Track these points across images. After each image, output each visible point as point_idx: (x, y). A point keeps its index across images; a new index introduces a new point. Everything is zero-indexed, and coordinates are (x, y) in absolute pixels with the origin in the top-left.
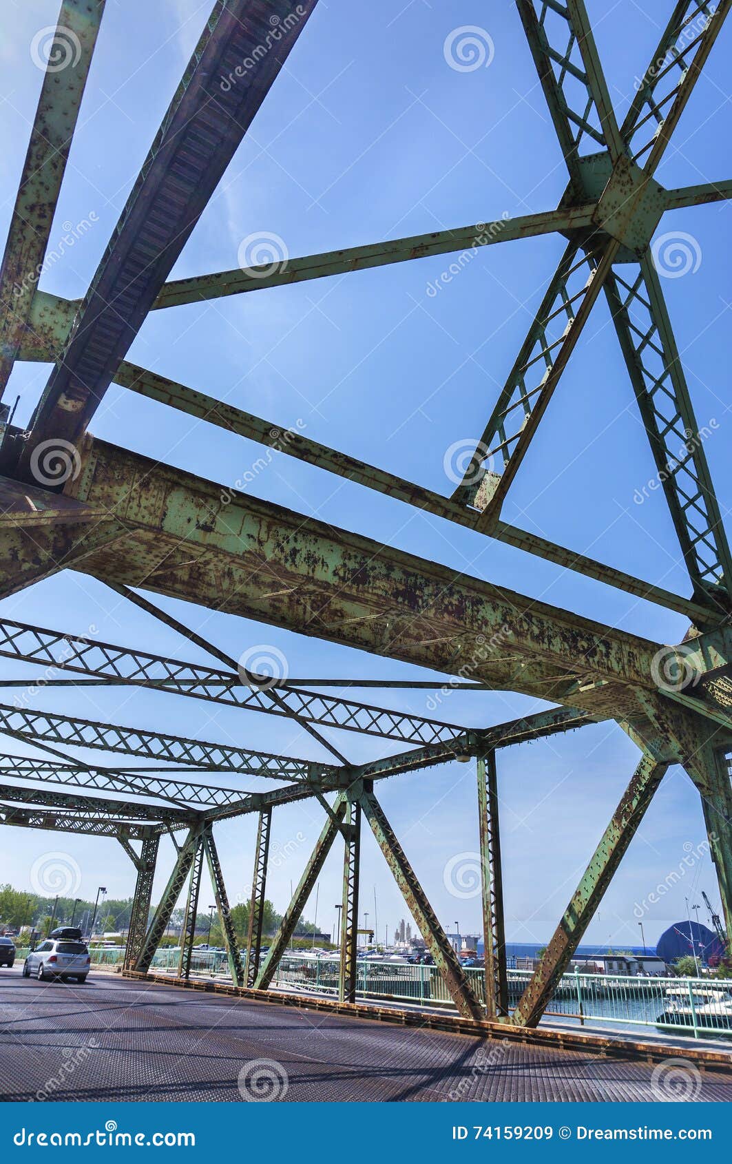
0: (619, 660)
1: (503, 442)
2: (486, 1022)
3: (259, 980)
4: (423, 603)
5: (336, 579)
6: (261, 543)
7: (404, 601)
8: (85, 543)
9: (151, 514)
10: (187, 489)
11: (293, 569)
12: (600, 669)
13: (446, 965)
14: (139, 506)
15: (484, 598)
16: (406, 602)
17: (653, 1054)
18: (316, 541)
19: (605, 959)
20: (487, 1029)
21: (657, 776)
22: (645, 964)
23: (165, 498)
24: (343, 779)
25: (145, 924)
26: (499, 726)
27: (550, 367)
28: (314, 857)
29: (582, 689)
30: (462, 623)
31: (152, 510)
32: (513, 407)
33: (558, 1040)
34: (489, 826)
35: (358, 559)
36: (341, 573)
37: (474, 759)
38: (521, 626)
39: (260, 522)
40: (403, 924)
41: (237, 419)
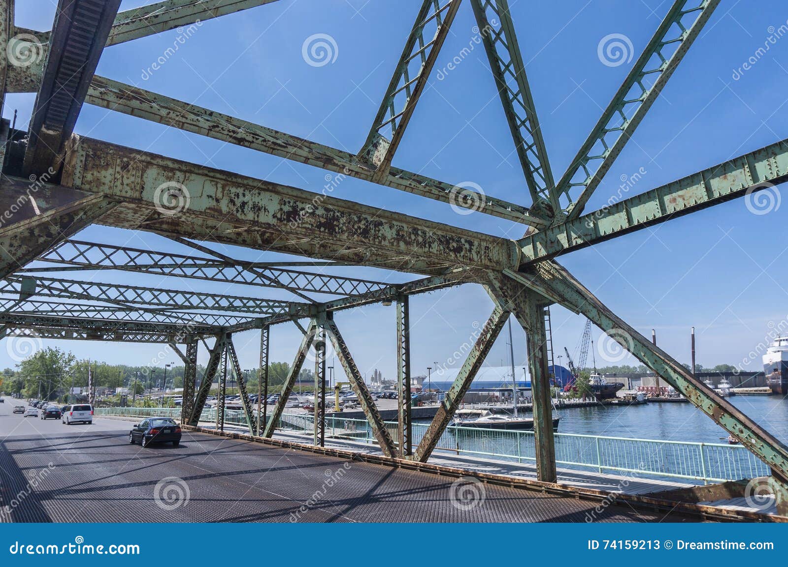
0: (478, 253)
1: (393, 117)
2: (397, 459)
3: (266, 432)
4: (339, 229)
5: (275, 220)
6: (217, 200)
7: (325, 230)
8: (84, 217)
9: (132, 189)
10: (158, 166)
11: (243, 217)
12: (465, 260)
13: (376, 426)
14: (122, 184)
15: (384, 221)
16: (327, 231)
17: (487, 478)
18: (259, 194)
19: (500, 391)
20: (398, 463)
21: (503, 319)
22: (525, 392)
23: (142, 175)
24: (313, 311)
25: (193, 396)
26: (410, 283)
27: (424, 63)
28: (297, 359)
29: (455, 271)
30: (366, 241)
31: (133, 186)
32: (399, 91)
33: (437, 470)
34: (404, 345)
35: (291, 204)
36: (279, 216)
37: (394, 303)
38: (410, 238)
39: (216, 185)
40: (376, 372)
41: (187, 121)
